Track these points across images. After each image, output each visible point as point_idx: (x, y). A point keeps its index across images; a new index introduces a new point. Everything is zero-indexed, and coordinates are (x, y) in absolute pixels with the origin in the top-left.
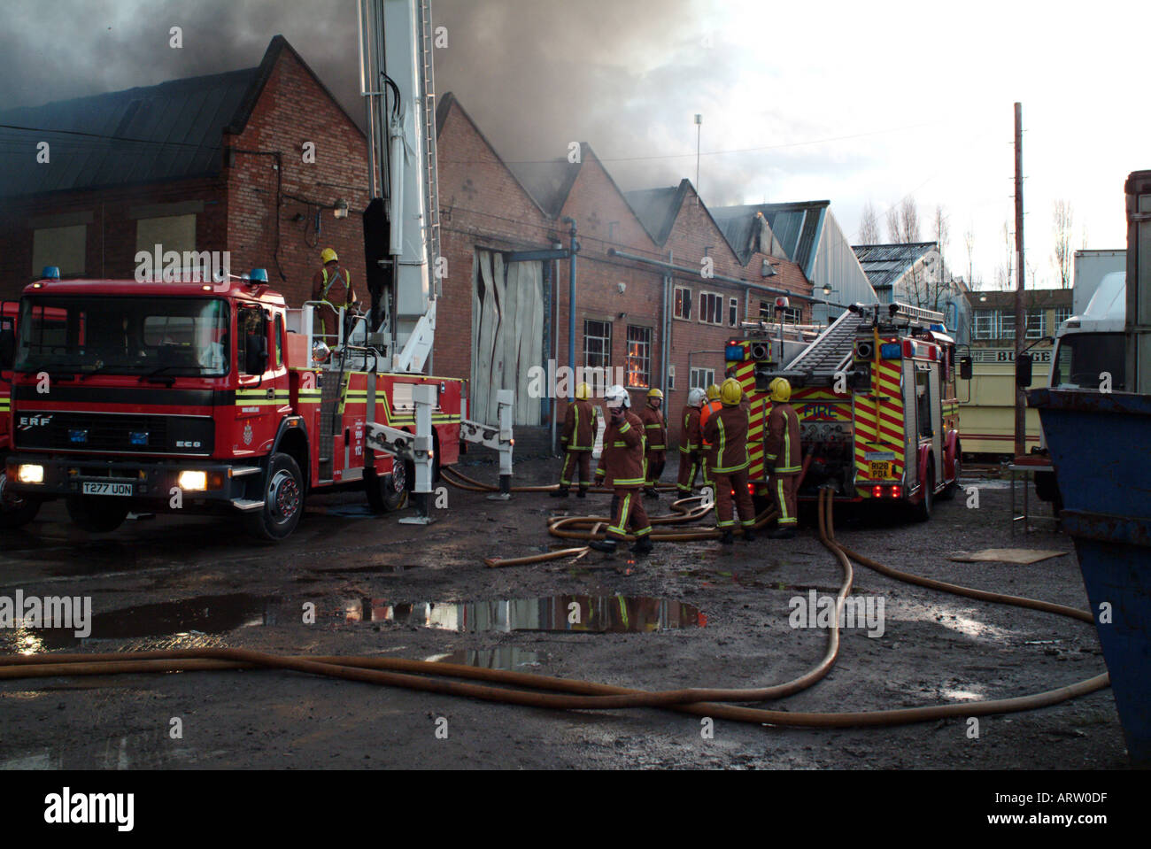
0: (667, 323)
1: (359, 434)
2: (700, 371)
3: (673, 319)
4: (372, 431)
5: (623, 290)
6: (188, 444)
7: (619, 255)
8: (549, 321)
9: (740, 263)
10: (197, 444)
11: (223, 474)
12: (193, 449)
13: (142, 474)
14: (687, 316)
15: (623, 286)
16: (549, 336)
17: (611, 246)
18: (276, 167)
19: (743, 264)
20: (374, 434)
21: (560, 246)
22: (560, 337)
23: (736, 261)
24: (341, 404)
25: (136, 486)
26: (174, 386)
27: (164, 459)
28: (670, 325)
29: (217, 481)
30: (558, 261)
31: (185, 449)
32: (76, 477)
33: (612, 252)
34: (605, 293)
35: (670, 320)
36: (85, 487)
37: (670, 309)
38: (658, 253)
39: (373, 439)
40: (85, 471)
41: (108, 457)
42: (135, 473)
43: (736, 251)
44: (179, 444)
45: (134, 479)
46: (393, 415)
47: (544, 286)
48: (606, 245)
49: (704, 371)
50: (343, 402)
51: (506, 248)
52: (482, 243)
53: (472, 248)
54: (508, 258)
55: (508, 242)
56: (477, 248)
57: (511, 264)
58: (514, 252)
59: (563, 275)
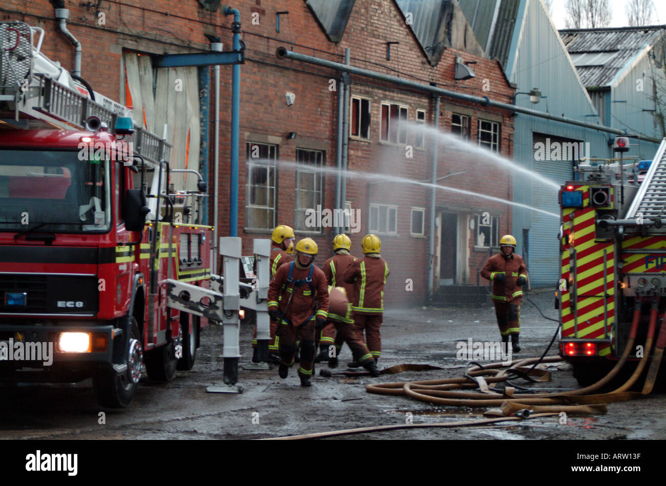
0: (343, 144)
1: (164, 292)
2: (381, 207)
3: (349, 139)
4: (174, 289)
5: (292, 102)
7: (292, 58)
8: (206, 144)
9: (429, 62)
12: (75, 310)
13: (19, 336)
14: (364, 134)
15: (291, 96)
16: (207, 163)
17: (280, 45)
19: (433, 63)
20: (176, 292)
21: (219, 47)
22: (219, 165)
23: (424, 60)
24: (156, 260)
26: (53, 243)
27: (43, 320)
28: (346, 147)
29: (101, 342)
30: (218, 67)
31: (66, 310)
33: (281, 52)
34: (271, 106)
35: (346, 142)
37: (346, 126)
38: (332, 51)
39: (174, 298)
43: (424, 46)
46: (180, 270)
47: (200, 98)
48: (272, 42)
49: (386, 208)
50: (157, 258)
51: (158, 50)
52: (131, 44)
53: (119, 52)
54: (158, 62)
55: (160, 42)
56: (126, 51)
57: (160, 71)
58: (166, 55)
59: (223, 84)
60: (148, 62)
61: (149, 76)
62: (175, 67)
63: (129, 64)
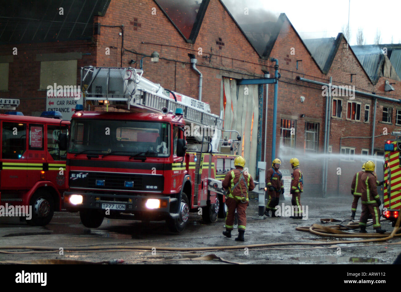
0: (328, 120)
1: (206, 184)
2: (346, 149)
3: (331, 118)
4: (211, 182)
5: (303, 101)
6: (151, 187)
7: (303, 81)
8: (261, 119)
9: (372, 83)
10: (156, 187)
11: (167, 201)
12: (154, 190)
13: (130, 200)
14: (339, 116)
15: (303, 98)
16: (262, 127)
17: (298, 75)
18: (121, 34)
19: (374, 84)
20: (212, 184)
21: (268, 76)
22: (267, 129)
23: (370, 82)
24: (200, 169)
25: (127, 206)
26: (145, 161)
27: (140, 194)
28: (329, 121)
29: (165, 204)
30: (267, 85)
31: (150, 189)
32: (99, 201)
33: (298, 78)
34: (293, 102)
35: (329, 119)
36: (103, 206)
37: (330, 112)
38: (323, 78)
39: (211, 186)
40: (102, 198)
41: (113, 193)
42: (127, 200)
43: (369, 75)
44: (148, 187)
45: (126, 202)
46: (217, 174)
47: (259, 99)
48: (294, 74)
49: (349, 149)
50: (201, 168)
51: (239, 77)
52: (226, 74)
53: (221, 78)
54: (239, 83)
55: (240, 73)
56: (223, 77)
57: (240, 86)
58: (243, 79)
59: (270, 92)
60: (234, 83)
61: (235, 88)
62: (247, 85)
63: (225, 83)
